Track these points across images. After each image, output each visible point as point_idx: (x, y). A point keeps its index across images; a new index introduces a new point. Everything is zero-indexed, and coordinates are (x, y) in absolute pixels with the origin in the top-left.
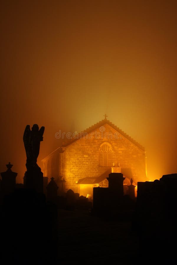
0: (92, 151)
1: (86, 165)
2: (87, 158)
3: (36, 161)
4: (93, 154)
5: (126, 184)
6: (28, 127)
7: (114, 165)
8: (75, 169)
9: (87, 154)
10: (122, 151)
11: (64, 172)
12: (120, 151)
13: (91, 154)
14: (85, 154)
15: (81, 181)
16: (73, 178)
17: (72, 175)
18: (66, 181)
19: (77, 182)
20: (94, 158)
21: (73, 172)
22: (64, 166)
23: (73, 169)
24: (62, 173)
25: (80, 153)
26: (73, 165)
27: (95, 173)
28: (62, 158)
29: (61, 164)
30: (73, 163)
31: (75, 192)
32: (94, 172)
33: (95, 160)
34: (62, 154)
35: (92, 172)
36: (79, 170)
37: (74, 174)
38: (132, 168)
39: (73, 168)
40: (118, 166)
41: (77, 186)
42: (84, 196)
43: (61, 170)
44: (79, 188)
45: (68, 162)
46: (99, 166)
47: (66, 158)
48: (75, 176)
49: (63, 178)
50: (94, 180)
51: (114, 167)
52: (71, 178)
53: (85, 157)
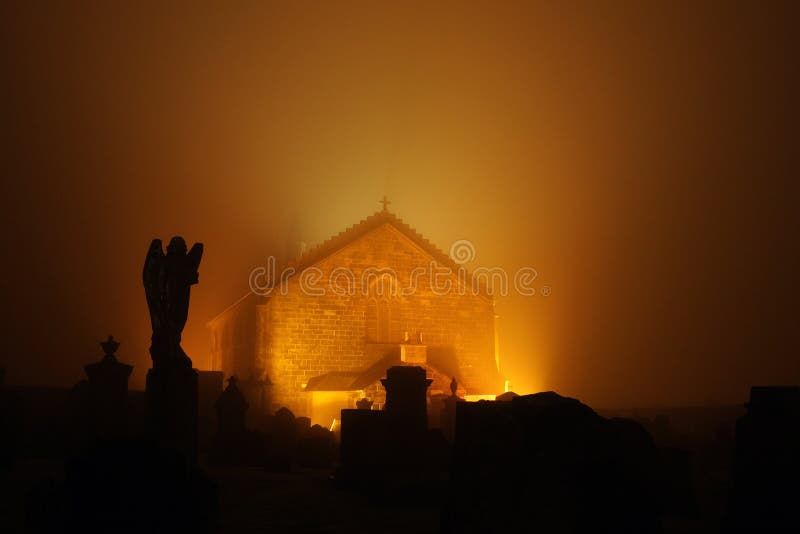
0: (346, 298)
1: (331, 337)
2: (332, 317)
3: (180, 340)
4: (349, 308)
5: (441, 392)
6: (156, 244)
7: (407, 339)
8: (299, 349)
9: (333, 308)
10: (429, 298)
11: (268, 356)
12: (424, 298)
13: (343, 308)
14: (327, 308)
15: (315, 384)
16: (294, 373)
17: (291, 364)
18: (273, 382)
19: (304, 386)
20: (352, 318)
21: (293, 357)
22: (268, 341)
23: (295, 350)
24: (262, 360)
25: (314, 304)
26: (292, 337)
27: (356, 362)
28: (262, 320)
29: (262, 334)
30: (295, 331)
31: (298, 414)
32: (351, 358)
33: (356, 324)
34: (262, 308)
35: (345, 358)
36: (310, 351)
37: (298, 363)
38: (458, 346)
39: (293, 347)
40: (419, 343)
41: (303, 396)
42: (323, 426)
43: (261, 351)
44: (311, 402)
45: (279, 330)
46: (367, 341)
47: (276, 318)
48: (300, 368)
49: (265, 373)
50: (352, 380)
51: (408, 343)
52: (287, 373)
53: (326, 317)
